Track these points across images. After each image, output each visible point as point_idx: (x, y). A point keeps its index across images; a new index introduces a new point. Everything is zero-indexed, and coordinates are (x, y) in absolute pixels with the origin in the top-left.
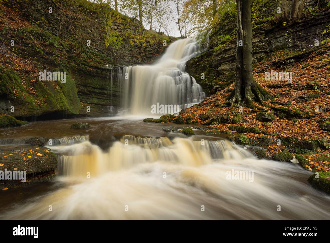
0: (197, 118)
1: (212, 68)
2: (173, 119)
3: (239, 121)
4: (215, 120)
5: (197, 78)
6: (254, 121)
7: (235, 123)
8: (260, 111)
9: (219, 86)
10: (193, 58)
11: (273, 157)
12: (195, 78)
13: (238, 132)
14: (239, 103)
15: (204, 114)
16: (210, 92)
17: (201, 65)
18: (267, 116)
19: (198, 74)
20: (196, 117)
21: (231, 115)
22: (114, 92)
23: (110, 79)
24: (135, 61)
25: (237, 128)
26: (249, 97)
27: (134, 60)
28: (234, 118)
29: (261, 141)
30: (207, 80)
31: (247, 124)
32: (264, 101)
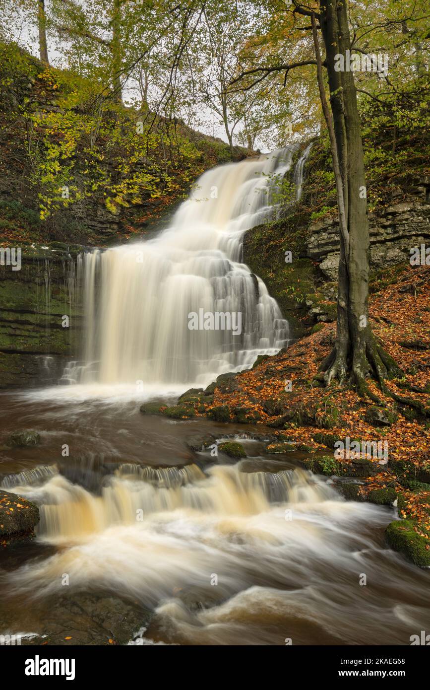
0: (258, 407)
1: (307, 257)
2: (207, 407)
3: (334, 424)
4: (292, 418)
5: (271, 283)
6: (360, 424)
7: (326, 426)
8: (374, 403)
9: (320, 310)
10: (261, 227)
11: (368, 496)
12: (266, 281)
13: (329, 447)
14: (342, 380)
15: (273, 401)
16: (300, 320)
17: (280, 247)
18: (381, 416)
19: (274, 272)
20: (258, 405)
21: (322, 411)
22: (52, 317)
23: (42, 284)
24: (102, 215)
25: (328, 438)
26: (358, 370)
27: (99, 213)
28: (325, 416)
29: (358, 468)
30: (296, 288)
31: (346, 431)
32: (387, 379)
